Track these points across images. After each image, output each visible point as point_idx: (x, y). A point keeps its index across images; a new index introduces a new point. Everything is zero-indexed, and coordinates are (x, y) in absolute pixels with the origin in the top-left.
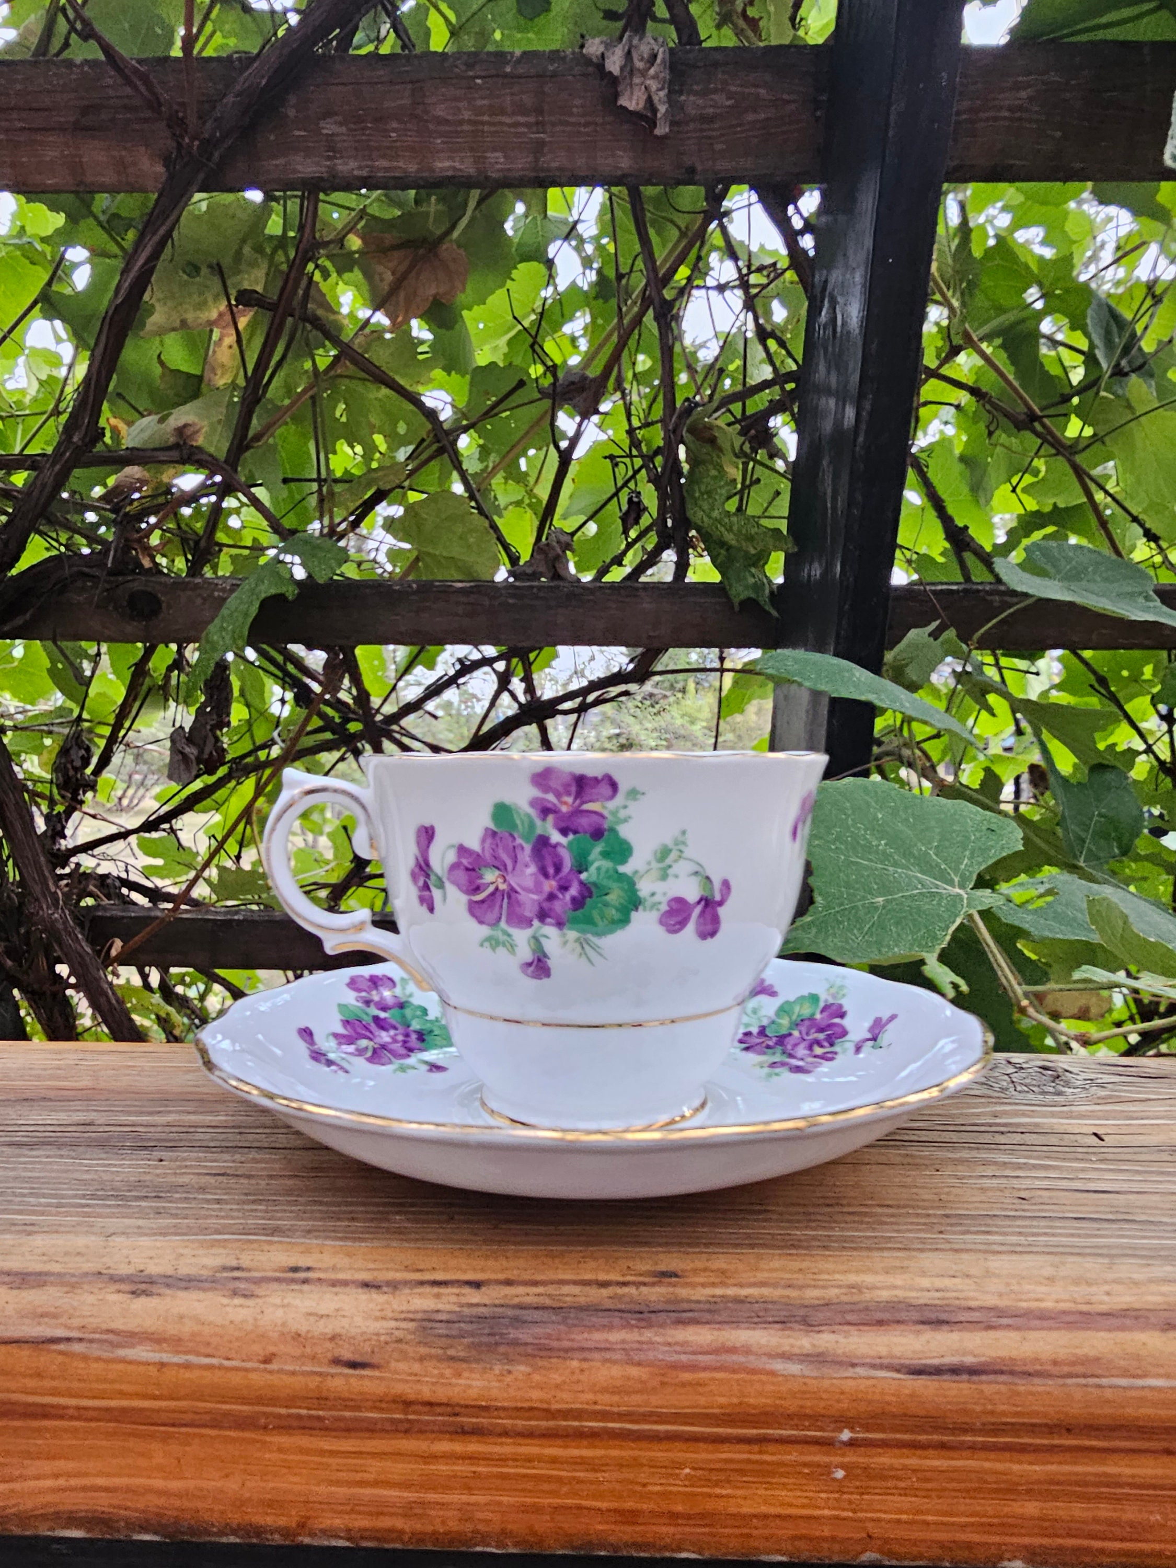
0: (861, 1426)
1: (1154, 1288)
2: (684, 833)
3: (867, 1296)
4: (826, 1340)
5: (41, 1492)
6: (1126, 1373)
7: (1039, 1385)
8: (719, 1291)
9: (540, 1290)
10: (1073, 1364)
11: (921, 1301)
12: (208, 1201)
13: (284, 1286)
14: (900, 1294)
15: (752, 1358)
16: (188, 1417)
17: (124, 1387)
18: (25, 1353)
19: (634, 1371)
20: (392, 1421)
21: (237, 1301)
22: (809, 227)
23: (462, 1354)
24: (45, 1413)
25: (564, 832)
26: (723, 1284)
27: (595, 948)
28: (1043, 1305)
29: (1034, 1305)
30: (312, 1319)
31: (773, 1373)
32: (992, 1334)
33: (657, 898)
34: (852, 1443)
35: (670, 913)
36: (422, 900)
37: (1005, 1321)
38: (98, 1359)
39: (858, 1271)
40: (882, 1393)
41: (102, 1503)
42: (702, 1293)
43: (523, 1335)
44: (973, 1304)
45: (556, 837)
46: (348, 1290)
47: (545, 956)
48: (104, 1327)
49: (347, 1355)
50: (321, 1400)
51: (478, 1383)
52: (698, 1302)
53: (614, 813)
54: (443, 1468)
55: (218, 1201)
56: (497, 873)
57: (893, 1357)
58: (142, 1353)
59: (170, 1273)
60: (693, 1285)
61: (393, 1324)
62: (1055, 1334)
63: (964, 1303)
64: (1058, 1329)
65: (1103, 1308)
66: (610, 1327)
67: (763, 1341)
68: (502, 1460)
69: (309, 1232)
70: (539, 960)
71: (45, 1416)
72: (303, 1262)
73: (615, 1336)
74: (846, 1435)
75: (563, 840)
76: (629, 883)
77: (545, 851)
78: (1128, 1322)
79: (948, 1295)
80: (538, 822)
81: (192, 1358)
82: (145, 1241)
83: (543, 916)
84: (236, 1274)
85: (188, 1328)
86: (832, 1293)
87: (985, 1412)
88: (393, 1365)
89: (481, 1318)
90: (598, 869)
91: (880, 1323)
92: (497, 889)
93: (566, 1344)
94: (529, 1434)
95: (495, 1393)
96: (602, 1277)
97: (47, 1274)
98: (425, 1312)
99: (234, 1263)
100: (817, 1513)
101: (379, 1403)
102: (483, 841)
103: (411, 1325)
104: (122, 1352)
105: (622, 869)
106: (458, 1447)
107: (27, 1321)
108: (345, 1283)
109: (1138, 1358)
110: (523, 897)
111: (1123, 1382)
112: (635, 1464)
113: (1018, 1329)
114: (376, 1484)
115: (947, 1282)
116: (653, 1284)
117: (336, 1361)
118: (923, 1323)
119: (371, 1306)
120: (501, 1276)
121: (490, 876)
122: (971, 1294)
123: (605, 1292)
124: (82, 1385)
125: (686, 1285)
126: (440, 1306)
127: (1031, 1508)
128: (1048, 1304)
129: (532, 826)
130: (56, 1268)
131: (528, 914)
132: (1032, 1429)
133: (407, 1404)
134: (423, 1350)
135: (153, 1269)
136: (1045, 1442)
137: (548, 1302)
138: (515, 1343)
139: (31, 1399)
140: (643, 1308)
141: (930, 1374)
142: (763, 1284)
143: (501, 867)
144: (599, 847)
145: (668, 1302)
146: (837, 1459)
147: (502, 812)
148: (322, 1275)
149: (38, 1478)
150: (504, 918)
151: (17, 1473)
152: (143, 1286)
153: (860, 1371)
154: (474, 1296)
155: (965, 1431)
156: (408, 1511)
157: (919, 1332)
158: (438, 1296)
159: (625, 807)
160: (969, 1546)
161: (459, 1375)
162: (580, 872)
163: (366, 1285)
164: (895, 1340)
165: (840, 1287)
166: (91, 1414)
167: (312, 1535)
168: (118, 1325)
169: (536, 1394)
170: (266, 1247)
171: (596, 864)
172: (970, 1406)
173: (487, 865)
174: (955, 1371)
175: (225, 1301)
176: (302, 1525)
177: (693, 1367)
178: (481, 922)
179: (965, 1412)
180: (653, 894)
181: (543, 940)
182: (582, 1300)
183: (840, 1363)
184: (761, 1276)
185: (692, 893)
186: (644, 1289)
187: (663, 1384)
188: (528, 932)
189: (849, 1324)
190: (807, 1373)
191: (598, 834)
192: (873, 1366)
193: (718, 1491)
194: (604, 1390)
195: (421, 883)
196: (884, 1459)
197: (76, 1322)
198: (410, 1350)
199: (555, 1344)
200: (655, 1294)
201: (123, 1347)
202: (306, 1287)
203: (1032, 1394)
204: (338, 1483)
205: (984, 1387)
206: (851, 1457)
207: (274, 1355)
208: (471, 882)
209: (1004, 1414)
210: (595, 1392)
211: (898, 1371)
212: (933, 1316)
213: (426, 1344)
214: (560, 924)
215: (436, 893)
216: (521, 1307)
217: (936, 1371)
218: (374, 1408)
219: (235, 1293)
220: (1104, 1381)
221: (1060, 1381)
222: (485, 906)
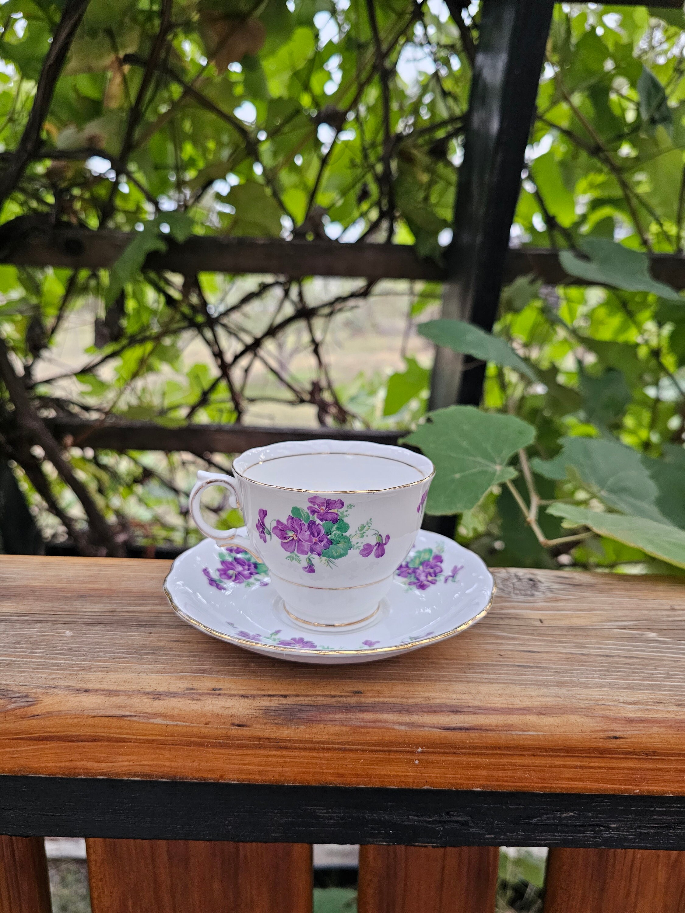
0: (425, 746)
1: (538, 699)
2: (371, 519)
3: (432, 701)
4: (415, 718)
5: (124, 766)
6: (522, 730)
7: (490, 734)
8: (376, 699)
9: (309, 698)
10: (503, 727)
11: (451, 704)
12: (175, 656)
13: (211, 696)
14: (444, 701)
15: (387, 724)
16: (177, 743)
17: (154, 733)
18: (115, 720)
19: (344, 729)
20: (254, 744)
21: (194, 702)
22: (475, 25)
23: (280, 722)
24: (123, 740)
25: (321, 520)
26: (379, 697)
27: (333, 563)
28: (496, 705)
29: (493, 705)
30: (223, 709)
31: (394, 729)
32: (476, 716)
33: (358, 545)
34: (422, 752)
35: (364, 550)
36: (261, 537)
37: (480, 711)
38: (143, 723)
39: (429, 692)
40: (434, 736)
41: (147, 770)
42: (370, 700)
43: (303, 715)
44: (470, 705)
45: (318, 522)
46: (236, 698)
47: (313, 565)
48: (144, 711)
49: (237, 722)
50: (228, 737)
51: (286, 732)
52: (368, 703)
53: (342, 513)
54: (274, 760)
55: (179, 656)
56: (294, 533)
57: (438, 724)
58: (160, 721)
59: (167, 691)
60: (367, 697)
61: (254, 711)
62: (498, 716)
63: (467, 705)
64: (500, 714)
65: (517, 707)
66: (335, 713)
67: (392, 718)
68: (295, 757)
69: (218, 671)
70: (310, 566)
71: (124, 742)
72: (218, 686)
73: (338, 716)
74: (420, 750)
75: (321, 523)
76: (348, 540)
77: (313, 527)
78: (525, 712)
79: (461, 701)
80: (311, 516)
81: (179, 723)
82: (154, 676)
83: (312, 551)
84: (192, 691)
85: (176, 712)
86: (418, 700)
87: (470, 743)
88: (254, 725)
89: (287, 709)
90: (335, 534)
91: (435, 712)
92: (293, 539)
93: (319, 719)
94: (305, 749)
95: (292, 735)
96: (333, 693)
97: (119, 691)
98: (266, 706)
99: (191, 686)
100: (408, 774)
101: (249, 738)
102: (288, 520)
103: (260, 711)
104: (152, 721)
105: (344, 534)
106: (279, 753)
107: (114, 709)
108: (235, 695)
109: (527, 724)
110: (304, 543)
111: (521, 733)
112: (344, 758)
113: (485, 714)
114: (249, 764)
115: (463, 696)
116: (352, 696)
117: (233, 724)
118: (451, 712)
119: (246, 704)
120: (294, 693)
121: (290, 534)
122: (470, 701)
123: (334, 699)
124: (137, 731)
125: (365, 697)
126: (272, 705)
127: (484, 773)
128: (498, 705)
129: (308, 517)
130: (122, 688)
131: (306, 550)
132: (487, 748)
133: (260, 739)
134: (265, 721)
135: (160, 689)
136: (491, 752)
137: (312, 703)
138: (300, 718)
139: (118, 736)
140: (348, 705)
141: (451, 730)
142: (394, 697)
143: (295, 531)
144: (335, 526)
145: (357, 703)
146: (416, 757)
147: (295, 510)
148: (226, 692)
149: (123, 761)
150: (296, 550)
151: (115, 760)
152: (157, 696)
153: (427, 729)
154: (284, 701)
155: (462, 748)
156: (260, 773)
157: (449, 715)
158: (270, 701)
159: (347, 511)
160: (462, 784)
161: (279, 729)
162: (328, 535)
163: (243, 696)
164: (440, 718)
165: (422, 697)
166: (141, 741)
167: (225, 780)
168: (149, 711)
169: (307, 736)
170: (202, 679)
171: (334, 532)
172: (464, 741)
173: (290, 530)
174: (461, 729)
175: (189, 702)
176: (221, 777)
177: (366, 727)
178: (286, 550)
179: (463, 743)
180: (357, 543)
181: (312, 559)
182: (325, 702)
183: (419, 726)
184: (393, 693)
185: (373, 541)
186: (349, 699)
187: (354, 733)
188: (307, 556)
189: (424, 712)
190: (407, 729)
191: (335, 521)
192: (431, 727)
193: (372, 767)
194: (332, 735)
195: (261, 531)
196: (433, 757)
197: (133, 709)
198: (261, 720)
199: (314, 719)
200: (353, 700)
201: (152, 718)
202: (220, 697)
203: (487, 736)
204: (234, 764)
205: (470, 734)
206: (422, 757)
207: (210, 722)
208: (282, 535)
209: (476, 743)
210: (329, 735)
211: (440, 729)
212: (455, 710)
213: (266, 718)
214: (319, 555)
215: (268, 537)
216: (302, 705)
217: (454, 729)
218: (248, 740)
219: (193, 699)
220: (513, 733)
221: (498, 732)
222: (288, 544)
